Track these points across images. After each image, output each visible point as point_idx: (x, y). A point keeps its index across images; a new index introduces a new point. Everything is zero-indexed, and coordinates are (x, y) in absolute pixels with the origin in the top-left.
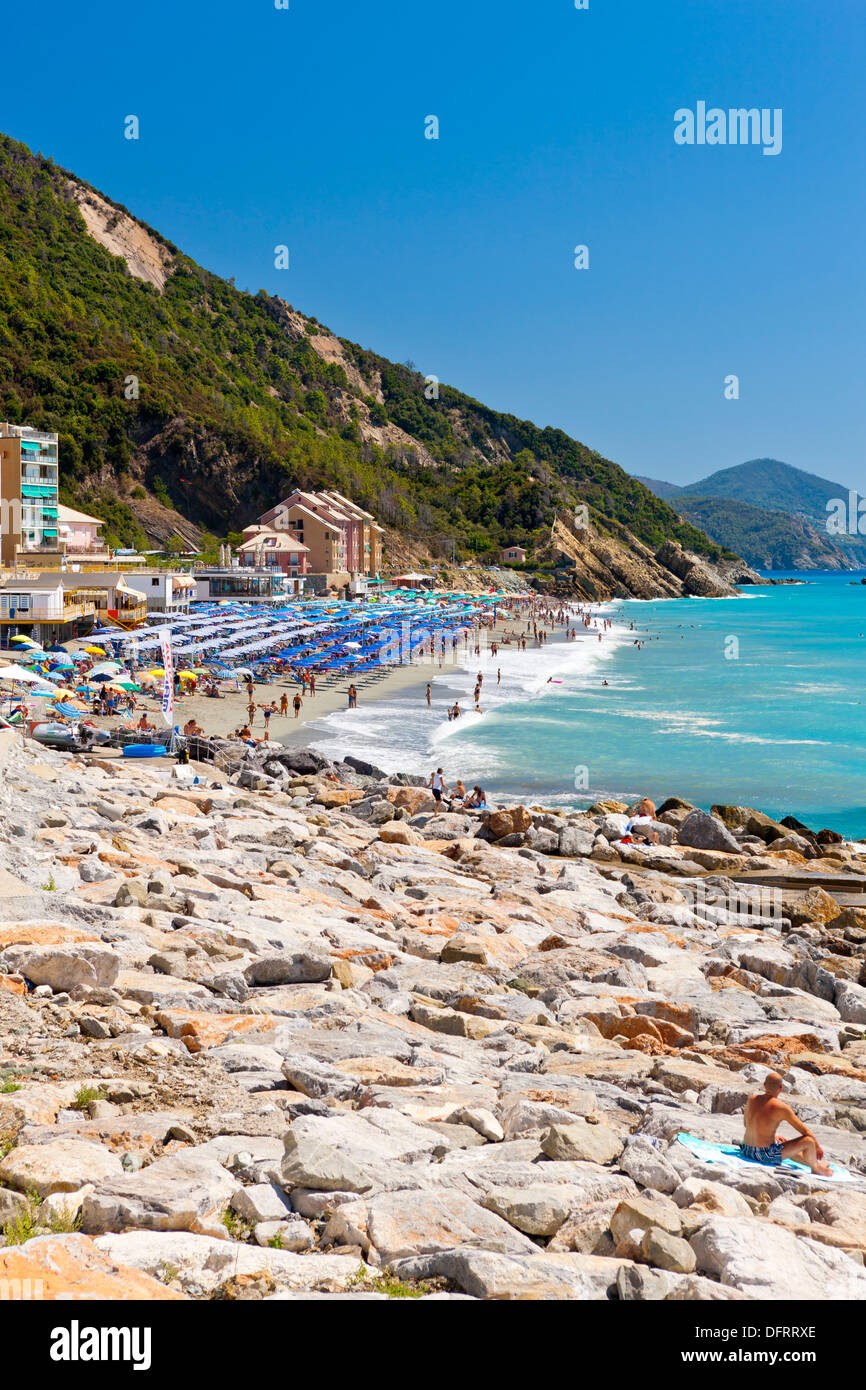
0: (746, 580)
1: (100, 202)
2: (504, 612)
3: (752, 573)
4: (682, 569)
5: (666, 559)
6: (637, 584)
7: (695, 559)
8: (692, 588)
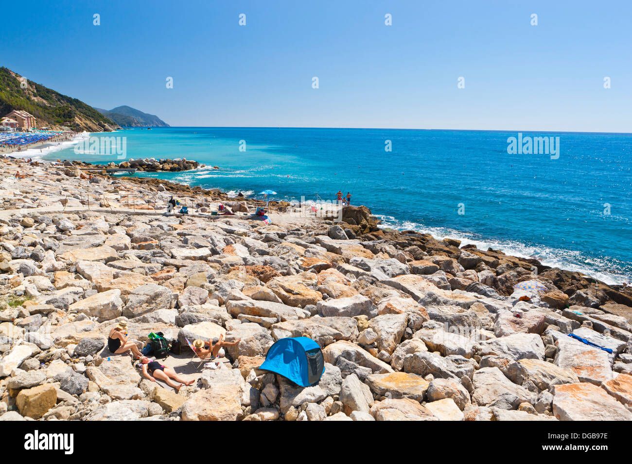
0: (119, 129)
2: (62, 134)
3: (120, 127)
4: (104, 126)
5: (100, 124)
6: (94, 129)
7: (106, 125)
8: (106, 130)
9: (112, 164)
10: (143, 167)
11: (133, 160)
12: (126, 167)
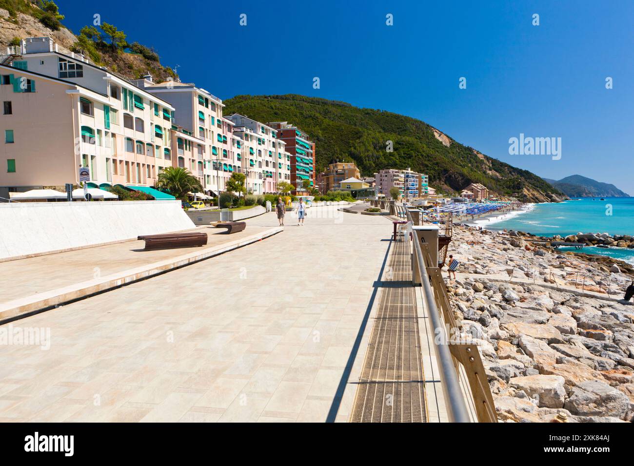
0: (566, 199)
1: (438, 131)
3: (568, 198)
4: (551, 197)
5: (547, 195)
6: (540, 200)
7: (553, 195)
8: (552, 201)
9: (557, 237)
10: (593, 242)
11: (581, 234)
12: (572, 241)
